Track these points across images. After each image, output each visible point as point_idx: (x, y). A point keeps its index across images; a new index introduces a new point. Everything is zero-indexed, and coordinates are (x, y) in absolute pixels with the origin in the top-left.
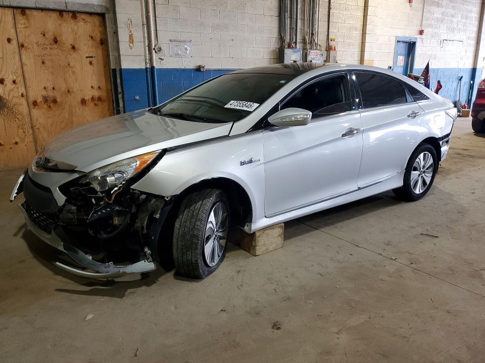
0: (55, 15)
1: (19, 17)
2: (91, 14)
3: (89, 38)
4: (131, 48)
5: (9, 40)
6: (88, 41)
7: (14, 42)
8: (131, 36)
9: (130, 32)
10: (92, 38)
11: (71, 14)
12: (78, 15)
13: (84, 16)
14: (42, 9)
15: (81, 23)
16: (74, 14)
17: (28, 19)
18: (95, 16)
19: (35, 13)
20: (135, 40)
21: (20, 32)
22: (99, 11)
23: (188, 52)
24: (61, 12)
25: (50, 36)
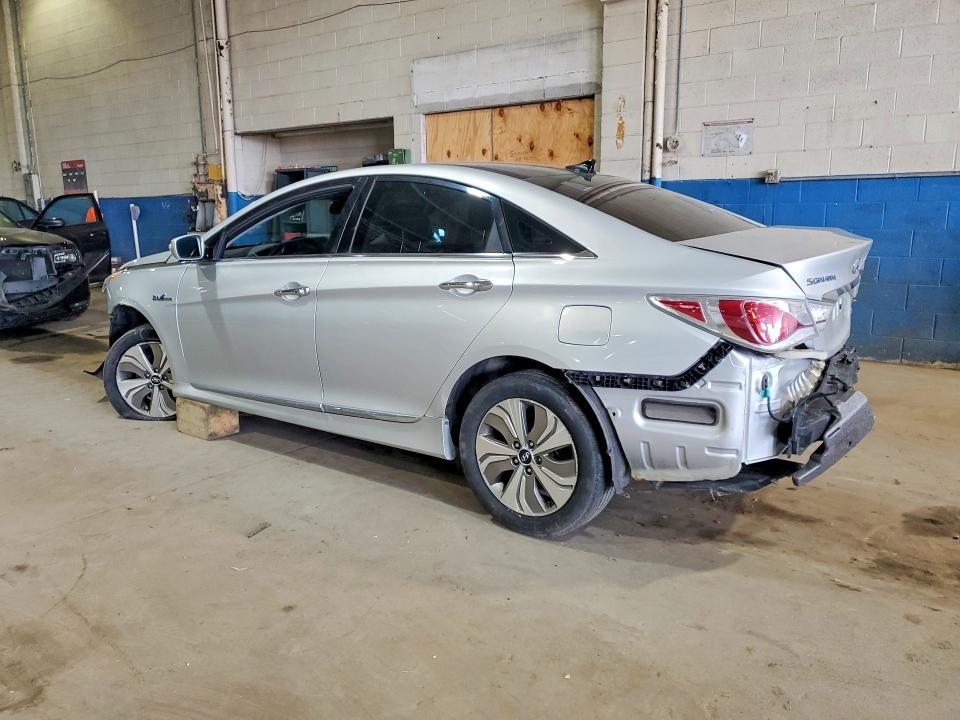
0: (535, 109)
1: (498, 119)
2: (580, 98)
3: (573, 137)
4: (619, 147)
5: (484, 152)
6: (572, 141)
7: (489, 153)
8: (621, 127)
9: (621, 119)
10: (577, 136)
11: (539, 106)
12: (563, 104)
13: (570, 105)
14: (521, 105)
15: (567, 115)
16: (558, 103)
17: (505, 120)
18: (586, 100)
19: (513, 110)
20: (626, 133)
21: (496, 140)
22: (585, 92)
23: (741, 145)
24: (542, 104)
25: (526, 140)
